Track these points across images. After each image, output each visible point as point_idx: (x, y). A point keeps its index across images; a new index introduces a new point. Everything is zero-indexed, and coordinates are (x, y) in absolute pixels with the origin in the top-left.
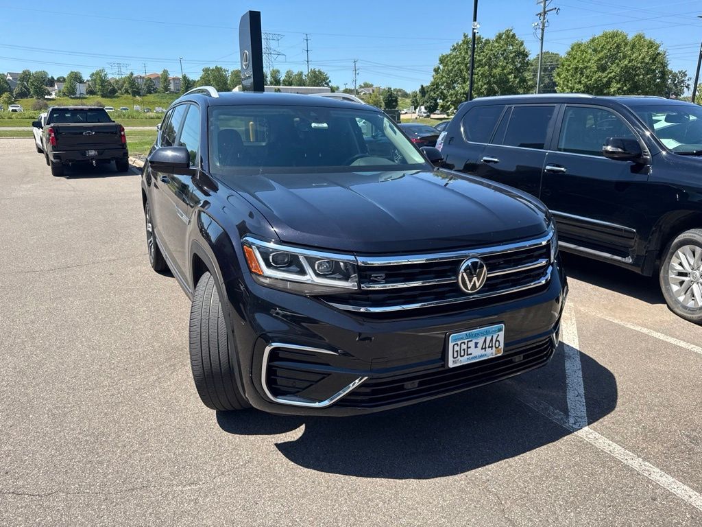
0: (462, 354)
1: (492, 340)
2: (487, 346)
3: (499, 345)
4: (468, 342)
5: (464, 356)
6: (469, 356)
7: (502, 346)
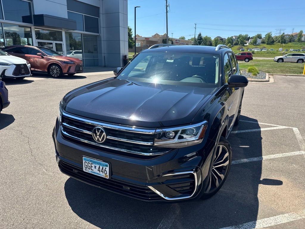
1: (103, 168)
2: (101, 171)
3: (106, 174)
4: (91, 164)
5: (90, 169)
6: (92, 171)
7: (108, 174)
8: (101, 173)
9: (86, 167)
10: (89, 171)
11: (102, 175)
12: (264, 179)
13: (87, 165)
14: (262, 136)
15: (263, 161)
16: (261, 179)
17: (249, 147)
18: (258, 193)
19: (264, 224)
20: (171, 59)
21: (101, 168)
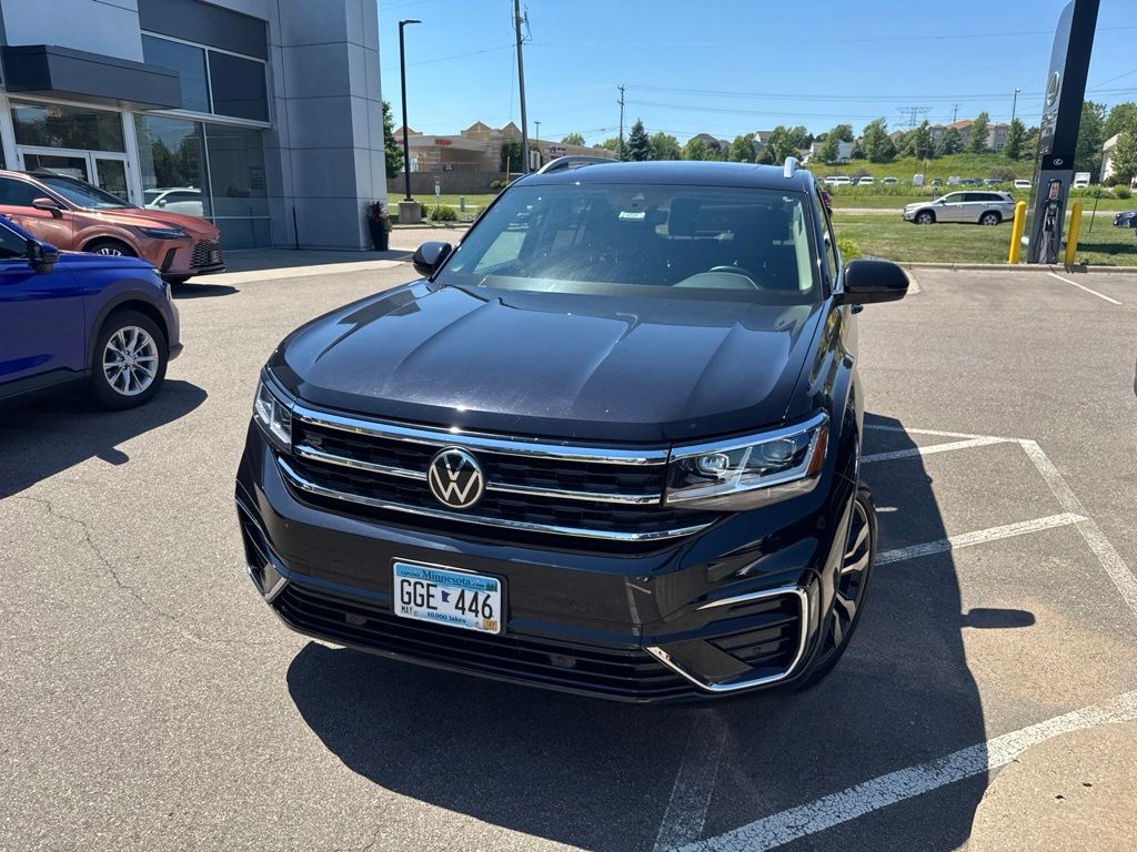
0: (419, 601)
1: (475, 598)
2: (467, 606)
3: (491, 615)
4: (428, 585)
5: (422, 605)
6: (431, 611)
7: (497, 617)
8: (469, 616)
9: (406, 599)
10: (420, 614)
11: (474, 622)
12: (972, 611)
13: (409, 594)
14: (929, 474)
15: (955, 554)
16: (965, 611)
17: (894, 509)
18: (967, 655)
19: (1012, 751)
20: (635, 208)
21: (469, 596)
